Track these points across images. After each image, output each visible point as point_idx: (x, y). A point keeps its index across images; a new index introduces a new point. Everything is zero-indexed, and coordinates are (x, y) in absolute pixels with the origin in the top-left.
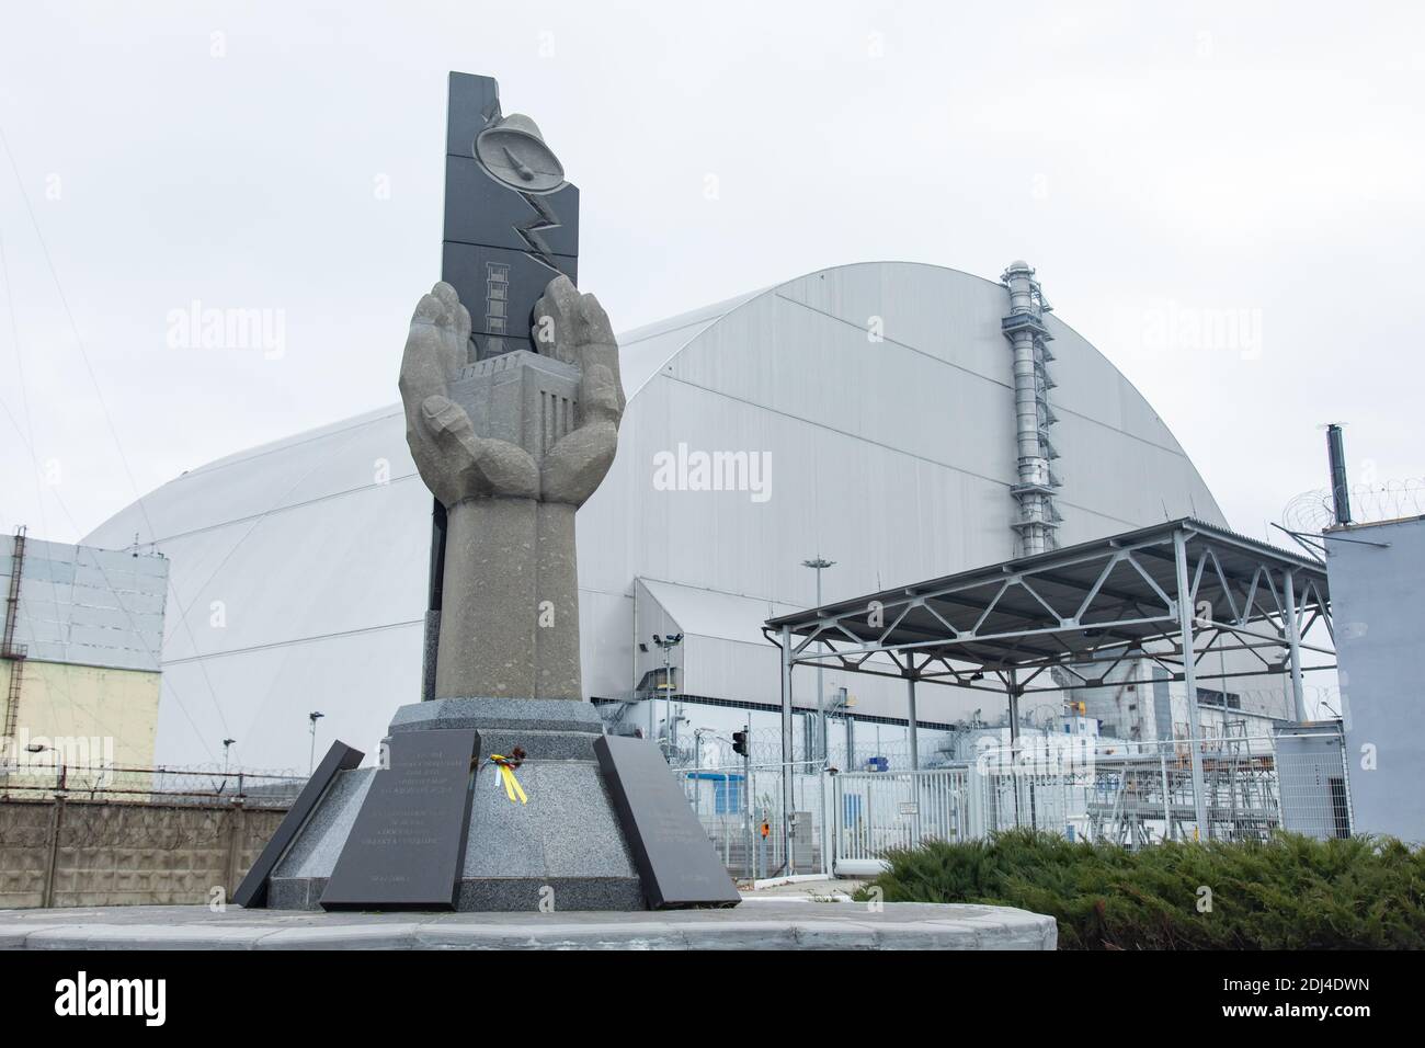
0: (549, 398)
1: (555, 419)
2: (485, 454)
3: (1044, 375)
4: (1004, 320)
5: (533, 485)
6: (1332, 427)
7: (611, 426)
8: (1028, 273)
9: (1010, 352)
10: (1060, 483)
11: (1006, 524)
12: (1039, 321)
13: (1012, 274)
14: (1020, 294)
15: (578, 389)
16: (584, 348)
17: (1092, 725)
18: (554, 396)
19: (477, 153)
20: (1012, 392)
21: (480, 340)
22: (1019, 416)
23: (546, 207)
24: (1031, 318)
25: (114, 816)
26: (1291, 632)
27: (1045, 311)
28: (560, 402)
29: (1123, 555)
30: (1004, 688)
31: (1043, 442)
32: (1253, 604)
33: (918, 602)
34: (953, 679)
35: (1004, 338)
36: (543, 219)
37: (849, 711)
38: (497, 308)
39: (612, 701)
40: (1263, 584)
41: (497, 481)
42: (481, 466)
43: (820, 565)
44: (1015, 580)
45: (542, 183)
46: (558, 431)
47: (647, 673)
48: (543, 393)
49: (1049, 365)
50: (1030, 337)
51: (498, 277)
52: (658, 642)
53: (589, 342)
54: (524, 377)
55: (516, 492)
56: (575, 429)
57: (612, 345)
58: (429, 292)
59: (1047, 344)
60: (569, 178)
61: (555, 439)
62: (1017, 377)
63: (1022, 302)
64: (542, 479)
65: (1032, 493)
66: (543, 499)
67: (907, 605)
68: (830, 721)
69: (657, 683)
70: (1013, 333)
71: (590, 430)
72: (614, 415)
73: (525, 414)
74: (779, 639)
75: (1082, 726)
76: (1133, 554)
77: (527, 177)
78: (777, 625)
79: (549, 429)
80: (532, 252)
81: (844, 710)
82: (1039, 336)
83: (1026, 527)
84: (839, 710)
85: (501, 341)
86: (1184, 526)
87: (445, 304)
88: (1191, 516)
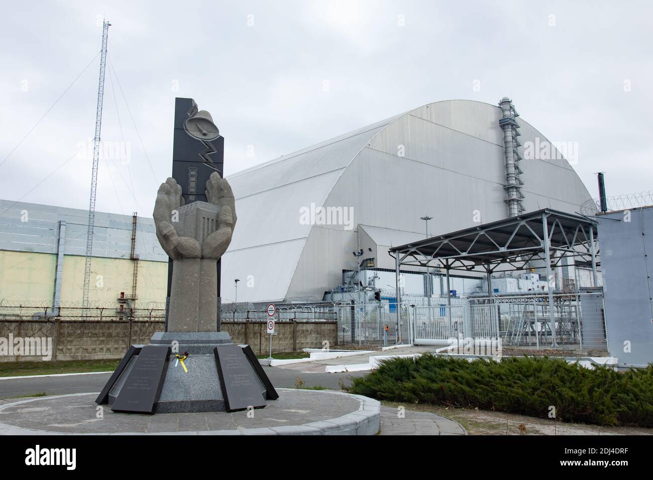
0: (206, 219)
1: (208, 227)
2: (179, 243)
3: (516, 141)
4: (500, 120)
5: (199, 253)
6: (600, 174)
7: (229, 229)
8: (509, 102)
9: (503, 133)
10: (523, 183)
11: (502, 200)
12: (514, 121)
13: (503, 102)
14: (506, 110)
15: (218, 215)
16: (222, 199)
17: (536, 276)
18: (208, 219)
19: (185, 127)
20: (504, 149)
21: (186, 197)
22: (507, 158)
23: (212, 146)
24: (511, 119)
25: (150, 326)
26: (592, 250)
27: (516, 116)
28: (210, 220)
29: (523, 223)
30: (485, 271)
31: (516, 168)
32: (576, 238)
33: (446, 241)
34: (465, 268)
35: (500, 128)
36: (211, 150)
37: (441, 273)
38: (193, 184)
39: (351, 271)
40: (580, 230)
41: (184, 253)
42: (178, 248)
43: (427, 219)
44: (482, 233)
45: (211, 136)
46: (209, 232)
47: (363, 261)
48: (204, 218)
49: (518, 137)
50: (510, 127)
51: (193, 173)
52: (355, 255)
53: (223, 197)
54: (197, 213)
55: (191, 256)
56: (216, 230)
57: (232, 197)
58: (165, 182)
59: (517, 129)
60: (221, 134)
61: (208, 235)
62: (506, 142)
63: (507, 113)
64: (202, 250)
65: (512, 187)
66: (202, 258)
67: (442, 242)
68: (434, 277)
69: (367, 264)
70: (504, 125)
71: (220, 231)
72: (232, 226)
73: (197, 226)
74: (395, 255)
75: (533, 277)
76: (527, 222)
77: (205, 135)
78: (394, 250)
79: (205, 231)
80: (206, 163)
81: (439, 273)
82: (514, 126)
83: (510, 201)
84: (437, 273)
85: (194, 196)
86: (546, 212)
87: (170, 186)
88: (549, 207)
